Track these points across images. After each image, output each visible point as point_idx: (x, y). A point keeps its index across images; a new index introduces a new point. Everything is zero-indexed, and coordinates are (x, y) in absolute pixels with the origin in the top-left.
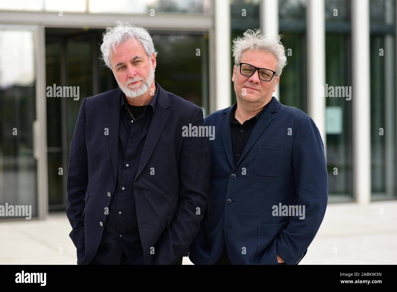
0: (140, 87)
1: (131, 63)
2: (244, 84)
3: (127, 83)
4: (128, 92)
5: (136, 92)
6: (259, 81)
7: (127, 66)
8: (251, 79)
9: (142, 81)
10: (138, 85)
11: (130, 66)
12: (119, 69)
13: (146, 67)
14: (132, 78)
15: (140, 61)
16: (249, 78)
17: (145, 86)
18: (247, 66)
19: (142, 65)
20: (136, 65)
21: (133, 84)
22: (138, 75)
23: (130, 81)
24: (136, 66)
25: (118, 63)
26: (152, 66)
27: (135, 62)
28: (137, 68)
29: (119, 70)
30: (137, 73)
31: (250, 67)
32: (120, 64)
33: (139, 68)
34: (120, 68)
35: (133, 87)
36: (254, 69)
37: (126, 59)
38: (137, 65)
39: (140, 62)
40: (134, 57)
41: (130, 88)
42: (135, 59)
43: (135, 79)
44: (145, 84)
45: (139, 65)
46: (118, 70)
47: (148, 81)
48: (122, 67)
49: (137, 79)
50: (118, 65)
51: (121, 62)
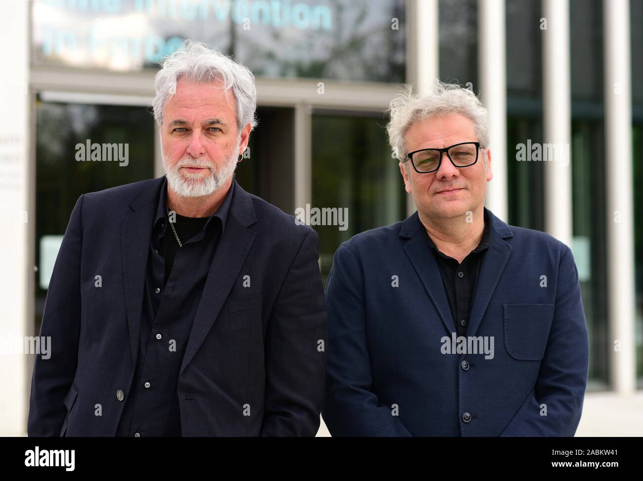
0: (202, 180)
1: (203, 128)
2: (431, 188)
3: (180, 164)
4: (176, 180)
5: (190, 188)
6: (456, 172)
7: (192, 130)
8: (439, 174)
9: (209, 169)
10: (200, 175)
11: (197, 132)
12: (175, 130)
13: (227, 145)
14: (194, 158)
15: (221, 130)
16: (435, 174)
17: (213, 182)
18: (422, 155)
19: (221, 139)
20: (211, 134)
21: (192, 170)
22: (206, 156)
23: (187, 161)
24: (209, 138)
25: (177, 119)
26: (238, 148)
27: (211, 128)
28: (210, 140)
29: (175, 133)
30: (207, 152)
31: (429, 153)
32: (181, 122)
33: (215, 143)
34: (178, 129)
35: (188, 174)
36: (437, 155)
37: (197, 116)
38: (212, 137)
39: (219, 133)
40: (213, 118)
41: (183, 176)
42: (213, 123)
43: (198, 161)
44: (213, 177)
45: (216, 136)
46: (172, 133)
47: (221, 174)
48: (181, 129)
49: (203, 162)
50: (176, 122)
51: (184, 119)
